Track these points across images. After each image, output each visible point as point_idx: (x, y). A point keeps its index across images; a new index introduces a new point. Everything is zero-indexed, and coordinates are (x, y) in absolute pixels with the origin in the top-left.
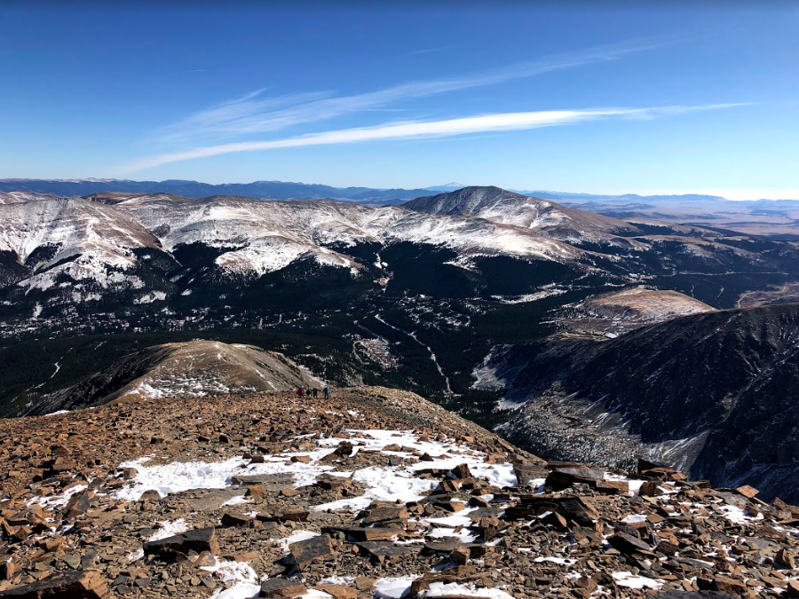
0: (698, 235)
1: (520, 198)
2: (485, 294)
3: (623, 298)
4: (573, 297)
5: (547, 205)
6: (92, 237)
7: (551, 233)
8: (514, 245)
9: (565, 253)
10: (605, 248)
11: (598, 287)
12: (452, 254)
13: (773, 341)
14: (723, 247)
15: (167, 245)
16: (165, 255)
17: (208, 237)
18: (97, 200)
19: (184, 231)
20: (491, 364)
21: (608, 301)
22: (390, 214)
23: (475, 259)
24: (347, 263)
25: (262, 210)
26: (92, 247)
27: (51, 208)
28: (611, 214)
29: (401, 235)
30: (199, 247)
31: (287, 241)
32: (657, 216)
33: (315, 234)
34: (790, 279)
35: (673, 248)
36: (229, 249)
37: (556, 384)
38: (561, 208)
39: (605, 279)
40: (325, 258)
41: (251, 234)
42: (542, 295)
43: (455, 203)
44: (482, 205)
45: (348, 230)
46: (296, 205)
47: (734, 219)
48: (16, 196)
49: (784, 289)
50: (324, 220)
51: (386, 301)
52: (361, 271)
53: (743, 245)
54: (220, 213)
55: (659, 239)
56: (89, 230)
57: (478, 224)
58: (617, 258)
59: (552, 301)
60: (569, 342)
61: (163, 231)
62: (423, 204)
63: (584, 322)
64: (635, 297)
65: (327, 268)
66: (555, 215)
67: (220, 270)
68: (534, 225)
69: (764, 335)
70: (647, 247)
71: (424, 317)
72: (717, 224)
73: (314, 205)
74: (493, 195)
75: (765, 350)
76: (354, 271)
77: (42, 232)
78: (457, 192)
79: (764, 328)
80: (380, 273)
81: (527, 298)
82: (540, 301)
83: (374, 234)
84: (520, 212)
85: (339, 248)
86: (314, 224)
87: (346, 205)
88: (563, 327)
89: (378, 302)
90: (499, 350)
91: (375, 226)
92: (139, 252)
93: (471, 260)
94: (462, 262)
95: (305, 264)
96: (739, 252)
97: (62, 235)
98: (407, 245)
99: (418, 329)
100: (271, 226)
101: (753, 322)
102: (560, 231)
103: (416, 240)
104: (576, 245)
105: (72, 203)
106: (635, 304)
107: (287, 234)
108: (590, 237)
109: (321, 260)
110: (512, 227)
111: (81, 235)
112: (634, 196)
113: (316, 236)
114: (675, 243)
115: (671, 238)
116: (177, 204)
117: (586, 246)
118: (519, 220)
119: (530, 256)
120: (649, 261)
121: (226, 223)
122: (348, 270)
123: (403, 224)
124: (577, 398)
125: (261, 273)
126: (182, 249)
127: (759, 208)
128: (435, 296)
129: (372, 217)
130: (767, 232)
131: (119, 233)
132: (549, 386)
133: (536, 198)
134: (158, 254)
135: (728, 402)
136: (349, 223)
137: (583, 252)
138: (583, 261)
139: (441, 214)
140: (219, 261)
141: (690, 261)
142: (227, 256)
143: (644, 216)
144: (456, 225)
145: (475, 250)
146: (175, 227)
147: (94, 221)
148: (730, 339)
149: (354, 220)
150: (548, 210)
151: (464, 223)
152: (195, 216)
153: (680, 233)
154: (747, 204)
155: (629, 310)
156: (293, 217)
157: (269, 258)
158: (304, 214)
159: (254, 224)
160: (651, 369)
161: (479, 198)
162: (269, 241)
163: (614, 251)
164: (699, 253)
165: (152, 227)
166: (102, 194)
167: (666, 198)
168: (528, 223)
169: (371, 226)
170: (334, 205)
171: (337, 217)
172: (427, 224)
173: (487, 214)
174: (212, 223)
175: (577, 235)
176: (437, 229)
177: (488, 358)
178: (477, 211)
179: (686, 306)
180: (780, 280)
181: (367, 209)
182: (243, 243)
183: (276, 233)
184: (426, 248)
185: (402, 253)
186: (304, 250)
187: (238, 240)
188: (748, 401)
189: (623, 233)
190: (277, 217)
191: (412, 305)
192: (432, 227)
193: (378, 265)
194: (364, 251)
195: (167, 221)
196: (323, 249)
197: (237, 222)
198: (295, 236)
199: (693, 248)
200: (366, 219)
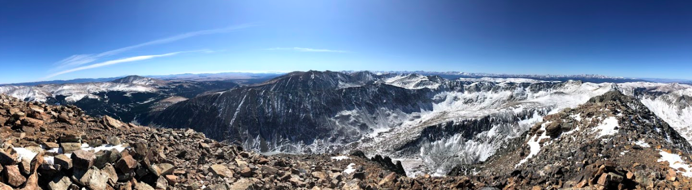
0: (186, 83)
1: (143, 78)
2: (135, 102)
3: (169, 99)
4: (156, 101)
5: (150, 79)
6: (37, 95)
7: (151, 86)
8: (141, 89)
9: (155, 90)
10: (165, 88)
11: (163, 97)
12: (125, 93)
13: (198, 105)
14: (193, 85)
15: (54, 96)
16: (53, 98)
17: (63, 93)
18: (38, 86)
19: (58, 92)
20: (136, 120)
21: (164, 101)
22: (108, 84)
23: (131, 94)
24: (97, 97)
25: (76, 86)
26: (37, 97)
27: (28, 89)
28: (167, 80)
29: (111, 89)
30: (61, 96)
31: (81, 93)
32: (178, 79)
33: (89, 91)
34: (207, 91)
35: (181, 86)
36: (67, 96)
37: (152, 122)
38: (154, 79)
39: (164, 96)
40: (91, 97)
41: (73, 92)
42: (149, 101)
43: (126, 80)
44: (133, 80)
45: (97, 89)
46: (83, 84)
47: (195, 78)
48: (21, 87)
49: (206, 93)
50: (92, 88)
51: (108, 106)
52: (101, 99)
53: (197, 84)
54: (66, 87)
55: (177, 85)
56: (36, 94)
57: (132, 85)
58: (167, 90)
59: (152, 102)
60: (154, 112)
61: (53, 93)
62: (117, 81)
63: (159, 106)
64: (171, 99)
65: (92, 99)
66: (152, 81)
67: (66, 101)
68: (147, 84)
69: (196, 104)
70: (174, 87)
71: (118, 109)
72: (192, 80)
73: (88, 83)
74: (136, 77)
75: (197, 107)
76: (99, 99)
77: (26, 95)
78: (126, 78)
79: (196, 102)
80: (106, 99)
81: (146, 102)
82: (149, 103)
83: (104, 90)
84: (143, 81)
85: (95, 94)
86: (88, 88)
87: (97, 83)
88: (154, 108)
89: (106, 107)
90: (138, 116)
91: (104, 87)
92: (47, 98)
93: (130, 94)
94: (128, 95)
95: (85, 99)
96: (196, 86)
97: (31, 95)
98: (113, 92)
99: (116, 112)
100: (78, 89)
101: (194, 101)
102: (153, 85)
103: (115, 90)
104: (158, 88)
105: (32, 87)
106: (171, 101)
107: (81, 91)
108: (161, 86)
109: (90, 97)
110: (141, 85)
111: (34, 95)
112: (173, 75)
113: (89, 92)
114: (181, 85)
115: (180, 84)
116: (56, 86)
117: (160, 88)
118: (143, 83)
119: (146, 92)
120: (175, 90)
121: (67, 90)
122: (97, 99)
123: (111, 87)
124: (157, 125)
125: (75, 101)
126: (57, 96)
127: (200, 75)
128: (121, 104)
129: (103, 85)
130: (202, 81)
131: (42, 94)
132: (150, 123)
133: (147, 77)
134: (52, 98)
135: (190, 120)
136: (97, 87)
137: (159, 90)
138: (159, 92)
139: (122, 83)
140: (66, 99)
141: (186, 89)
142: (68, 97)
143: (175, 79)
144: (126, 86)
145: (131, 91)
146: (55, 92)
147: (37, 91)
148: (189, 106)
149: (99, 86)
150: (150, 80)
151: (128, 85)
152: (60, 89)
153: (183, 83)
154: (199, 75)
155: (169, 102)
156: (82, 87)
157: (77, 98)
158: (85, 86)
159: (74, 90)
160: (173, 115)
161: (132, 78)
162: (77, 93)
163: (167, 88)
164: (187, 87)
165: (50, 92)
166: (39, 85)
167: (180, 75)
168: (146, 84)
169: (103, 87)
170: (93, 83)
171: (94, 86)
172: (118, 86)
173: (135, 82)
174: (64, 90)
175: (158, 86)
176: (121, 87)
177: (135, 118)
178: (132, 82)
179: (182, 99)
180: (204, 91)
181: (102, 83)
182: (71, 94)
183: (78, 91)
184: (118, 92)
185: (111, 94)
186: (85, 95)
187: (70, 94)
188: (194, 119)
189: (169, 84)
190: (79, 87)
191: (115, 106)
192: (120, 86)
193: (105, 97)
194: (101, 94)
195: (54, 90)
196: (91, 95)
197: (70, 89)
198: (83, 92)
199: (185, 86)
200: (102, 86)
